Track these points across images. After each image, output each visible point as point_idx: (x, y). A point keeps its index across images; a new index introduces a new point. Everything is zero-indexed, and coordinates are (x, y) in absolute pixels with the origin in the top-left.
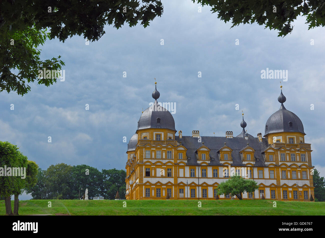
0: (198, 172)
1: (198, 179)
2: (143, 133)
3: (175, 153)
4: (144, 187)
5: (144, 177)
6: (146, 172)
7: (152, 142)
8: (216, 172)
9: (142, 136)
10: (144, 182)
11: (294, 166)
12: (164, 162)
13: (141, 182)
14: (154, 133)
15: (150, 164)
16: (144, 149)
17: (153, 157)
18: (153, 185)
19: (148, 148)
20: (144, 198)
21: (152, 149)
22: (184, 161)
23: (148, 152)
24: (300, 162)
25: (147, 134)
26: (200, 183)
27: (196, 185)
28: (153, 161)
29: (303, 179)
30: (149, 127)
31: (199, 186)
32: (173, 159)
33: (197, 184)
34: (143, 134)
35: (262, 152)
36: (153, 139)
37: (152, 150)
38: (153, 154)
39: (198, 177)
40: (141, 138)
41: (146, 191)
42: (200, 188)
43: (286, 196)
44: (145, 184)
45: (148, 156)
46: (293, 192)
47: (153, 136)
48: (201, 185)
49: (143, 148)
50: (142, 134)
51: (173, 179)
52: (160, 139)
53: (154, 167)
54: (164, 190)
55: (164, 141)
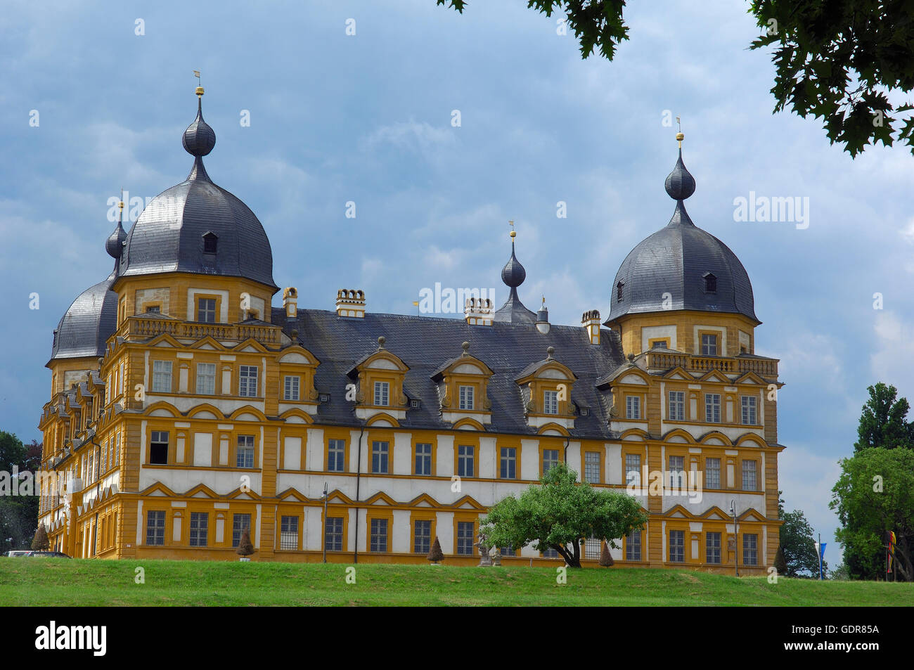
0: (358, 451)
1: (356, 478)
2: (144, 290)
3: (272, 374)
4: (140, 504)
5: (144, 466)
6: (152, 444)
7: (181, 329)
8: (427, 455)
9: (138, 303)
10: (144, 484)
11: (715, 442)
12: (227, 407)
13: (132, 485)
14: (192, 292)
15: (167, 414)
16: (147, 354)
17: (184, 386)
18: (178, 497)
19: (163, 351)
20: (142, 548)
21: (180, 356)
22: (304, 408)
23: (162, 368)
24: (738, 427)
25: (162, 296)
26: (364, 496)
27: (347, 503)
28: (184, 405)
29: (743, 489)
30: (172, 267)
31: (357, 508)
32: (261, 400)
33: (352, 496)
34: (143, 295)
35: (599, 384)
36: (185, 316)
37: (181, 360)
38: (184, 375)
39: (357, 472)
40: (135, 308)
41: (150, 523)
42: (363, 514)
43: (681, 550)
44: (145, 495)
45: (163, 384)
46: (705, 539)
47: (186, 305)
48: (368, 504)
49: (143, 351)
50: (141, 292)
51: (260, 475)
52: (212, 316)
53: (187, 426)
54: (219, 519)
55: (227, 327)
